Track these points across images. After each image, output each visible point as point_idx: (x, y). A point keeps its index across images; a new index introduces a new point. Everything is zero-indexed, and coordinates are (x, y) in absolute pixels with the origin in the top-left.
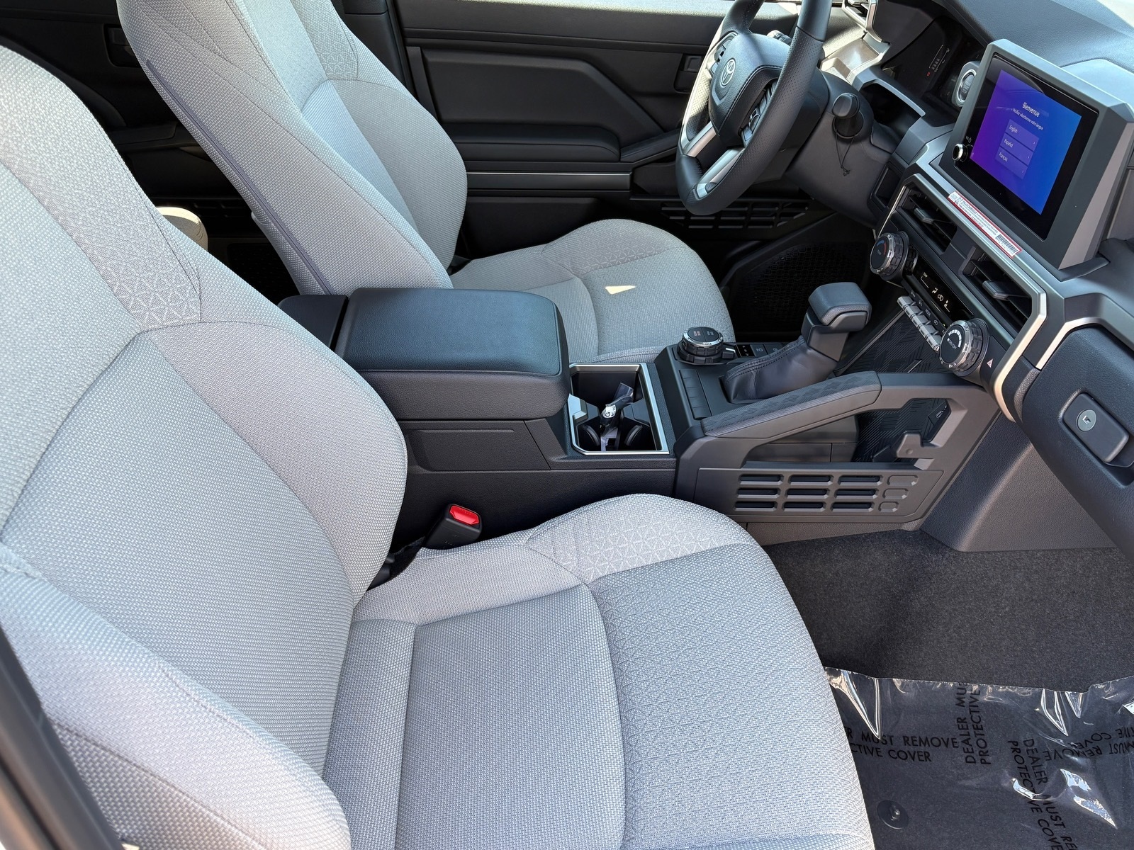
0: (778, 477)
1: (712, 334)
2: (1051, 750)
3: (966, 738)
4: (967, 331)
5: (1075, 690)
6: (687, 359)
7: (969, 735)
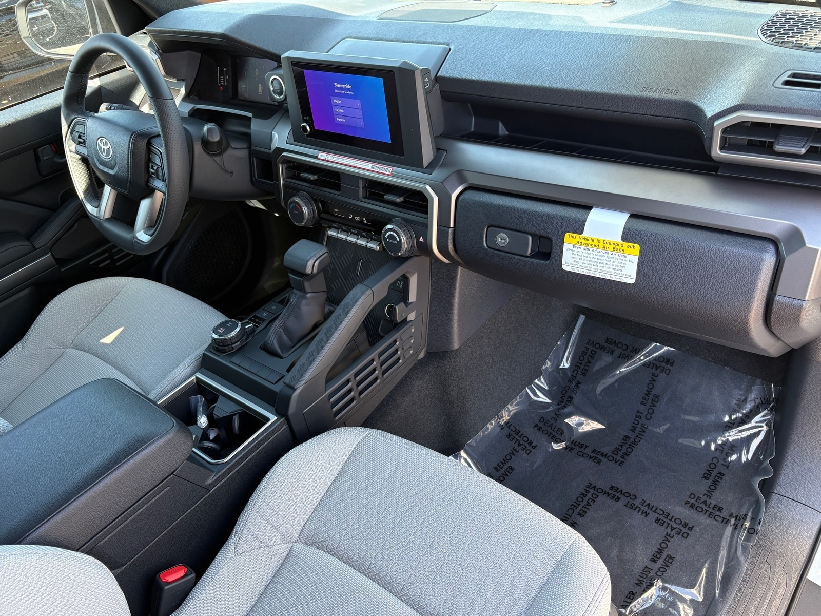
0: (348, 381)
1: (231, 324)
2: (553, 415)
3: (517, 443)
4: (397, 229)
5: (538, 377)
6: (228, 350)
7: (517, 440)
